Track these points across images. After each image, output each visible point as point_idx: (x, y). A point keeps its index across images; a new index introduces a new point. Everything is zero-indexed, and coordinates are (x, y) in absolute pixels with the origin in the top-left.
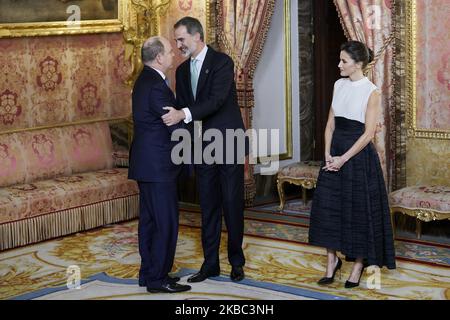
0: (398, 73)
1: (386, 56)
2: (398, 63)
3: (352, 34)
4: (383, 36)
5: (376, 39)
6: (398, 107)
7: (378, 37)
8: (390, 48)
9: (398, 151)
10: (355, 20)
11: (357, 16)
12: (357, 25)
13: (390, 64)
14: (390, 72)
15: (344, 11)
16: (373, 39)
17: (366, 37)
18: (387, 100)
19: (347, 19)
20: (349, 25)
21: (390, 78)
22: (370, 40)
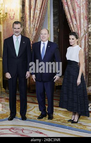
0: (90, 43)
1: (85, 37)
2: (89, 40)
3: (73, 29)
4: (84, 30)
5: (82, 31)
6: (90, 56)
7: (82, 30)
8: (87, 34)
9: (90, 72)
10: (74, 24)
11: (75, 22)
12: (75, 26)
13: (87, 40)
14: (87, 43)
15: (70, 21)
16: (81, 31)
17: (78, 30)
18: (86, 53)
19: (71, 24)
20: (72, 26)
21: (87, 45)
22: (79, 31)
